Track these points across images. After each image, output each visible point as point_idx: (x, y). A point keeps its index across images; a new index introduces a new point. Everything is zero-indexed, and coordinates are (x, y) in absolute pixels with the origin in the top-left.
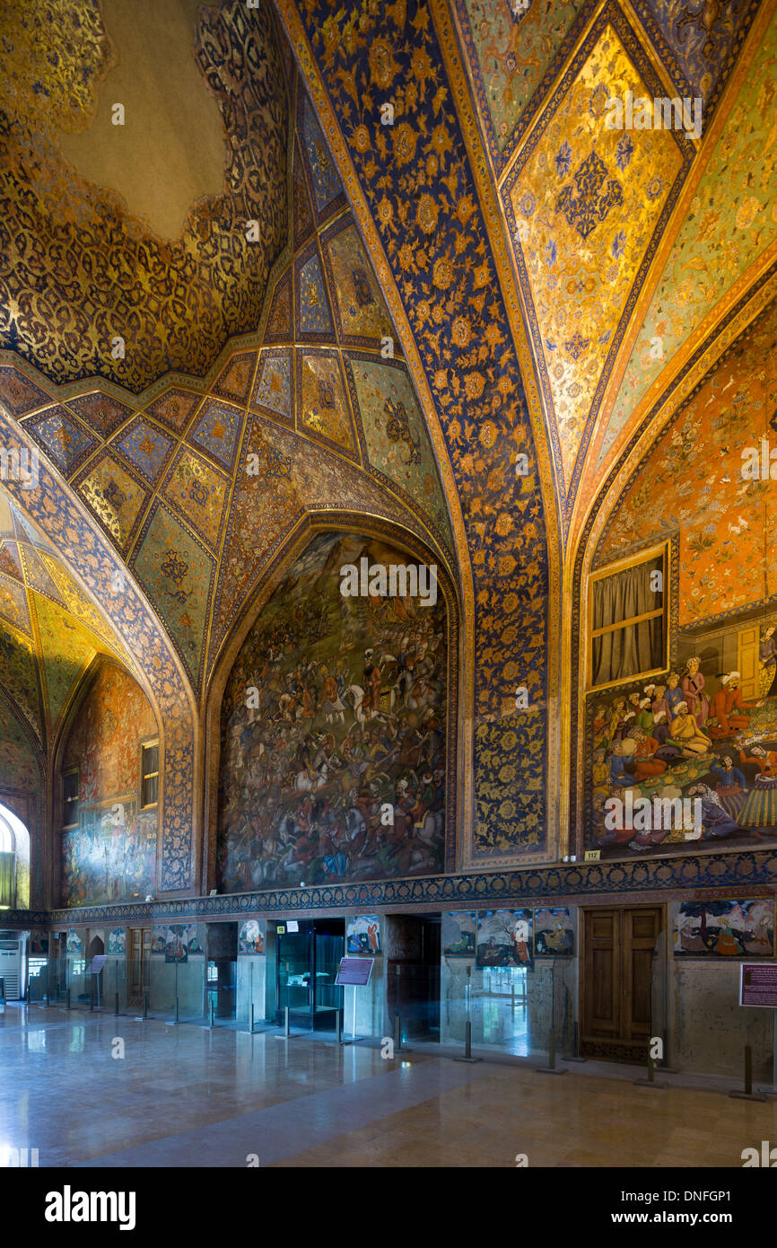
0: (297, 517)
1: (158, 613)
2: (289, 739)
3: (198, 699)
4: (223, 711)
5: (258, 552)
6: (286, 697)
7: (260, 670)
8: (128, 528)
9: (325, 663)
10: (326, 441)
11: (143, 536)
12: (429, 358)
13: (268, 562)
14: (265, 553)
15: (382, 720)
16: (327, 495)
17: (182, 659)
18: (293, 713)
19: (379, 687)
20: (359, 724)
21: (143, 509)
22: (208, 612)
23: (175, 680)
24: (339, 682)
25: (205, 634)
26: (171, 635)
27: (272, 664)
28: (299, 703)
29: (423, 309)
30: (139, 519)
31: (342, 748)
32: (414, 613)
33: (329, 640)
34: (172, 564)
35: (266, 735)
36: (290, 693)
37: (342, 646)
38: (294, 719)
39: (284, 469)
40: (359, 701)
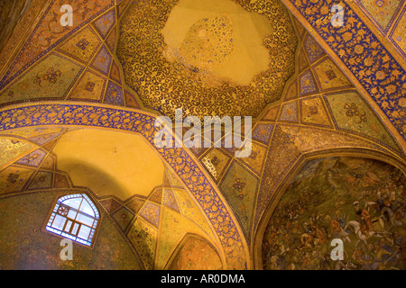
0: (297, 157)
1: (230, 205)
2: (312, 258)
3: (249, 244)
4: (263, 250)
5: (279, 173)
6: (306, 235)
7: (285, 225)
8: (220, 173)
9: (328, 213)
10: (315, 125)
11: (226, 174)
12: (367, 86)
13: (284, 176)
14: (283, 173)
15: (378, 236)
16: (314, 145)
17: (241, 225)
18: (312, 243)
19: (369, 219)
20: (362, 241)
21: (227, 164)
22: (255, 202)
23: (236, 237)
24: (340, 221)
25: (253, 212)
26: (235, 214)
27: (291, 221)
28: (315, 236)
29: (362, 73)
30: (225, 168)
31: (354, 257)
32: (378, 180)
33: (327, 203)
34: (238, 183)
35: (295, 258)
36: (307, 233)
37: (337, 203)
38: (314, 246)
39: (291, 140)
40: (357, 229)
